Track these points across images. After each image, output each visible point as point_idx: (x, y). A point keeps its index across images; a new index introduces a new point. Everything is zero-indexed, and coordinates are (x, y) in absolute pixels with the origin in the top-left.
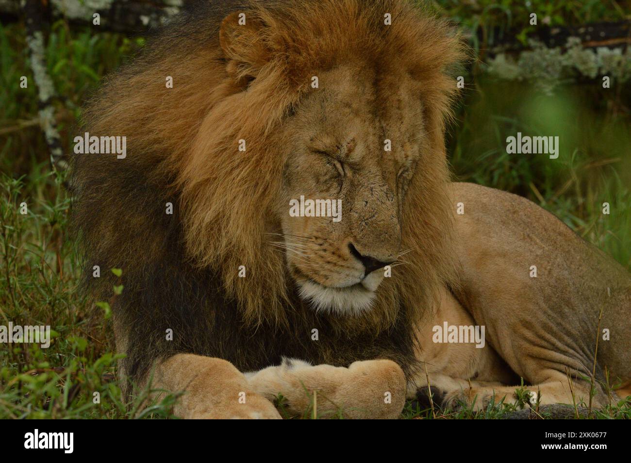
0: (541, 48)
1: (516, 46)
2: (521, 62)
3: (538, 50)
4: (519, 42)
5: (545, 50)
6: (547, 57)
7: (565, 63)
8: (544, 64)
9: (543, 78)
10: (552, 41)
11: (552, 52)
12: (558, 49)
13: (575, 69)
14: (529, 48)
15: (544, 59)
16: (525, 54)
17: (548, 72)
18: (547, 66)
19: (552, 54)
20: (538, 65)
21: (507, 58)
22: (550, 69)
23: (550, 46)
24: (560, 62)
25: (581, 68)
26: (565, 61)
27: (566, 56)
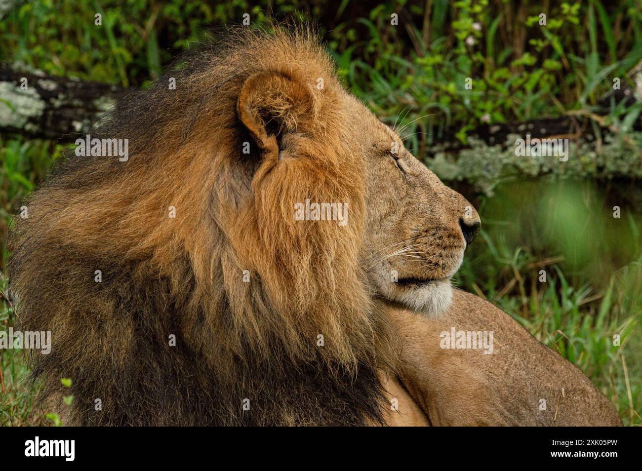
0: (481, 146)
1: (456, 145)
2: (461, 161)
3: (477, 149)
4: (459, 140)
5: (485, 148)
6: (488, 155)
7: (505, 161)
8: (485, 162)
9: (483, 177)
10: (492, 139)
11: (492, 150)
12: (498, 147)
13: (515, 166)
14: (469, 147)
15: (484, 158)
16: (464, 153)
17: (488, 171)
18: (487, 165)
19: (492, 153)
20: (479, 164)
21: (446, 158)
22: (490, 167)
23: (489, 144)
24: (500, 160)
25: (522, 165)
26: (505, 158)
27: (507, 154)
